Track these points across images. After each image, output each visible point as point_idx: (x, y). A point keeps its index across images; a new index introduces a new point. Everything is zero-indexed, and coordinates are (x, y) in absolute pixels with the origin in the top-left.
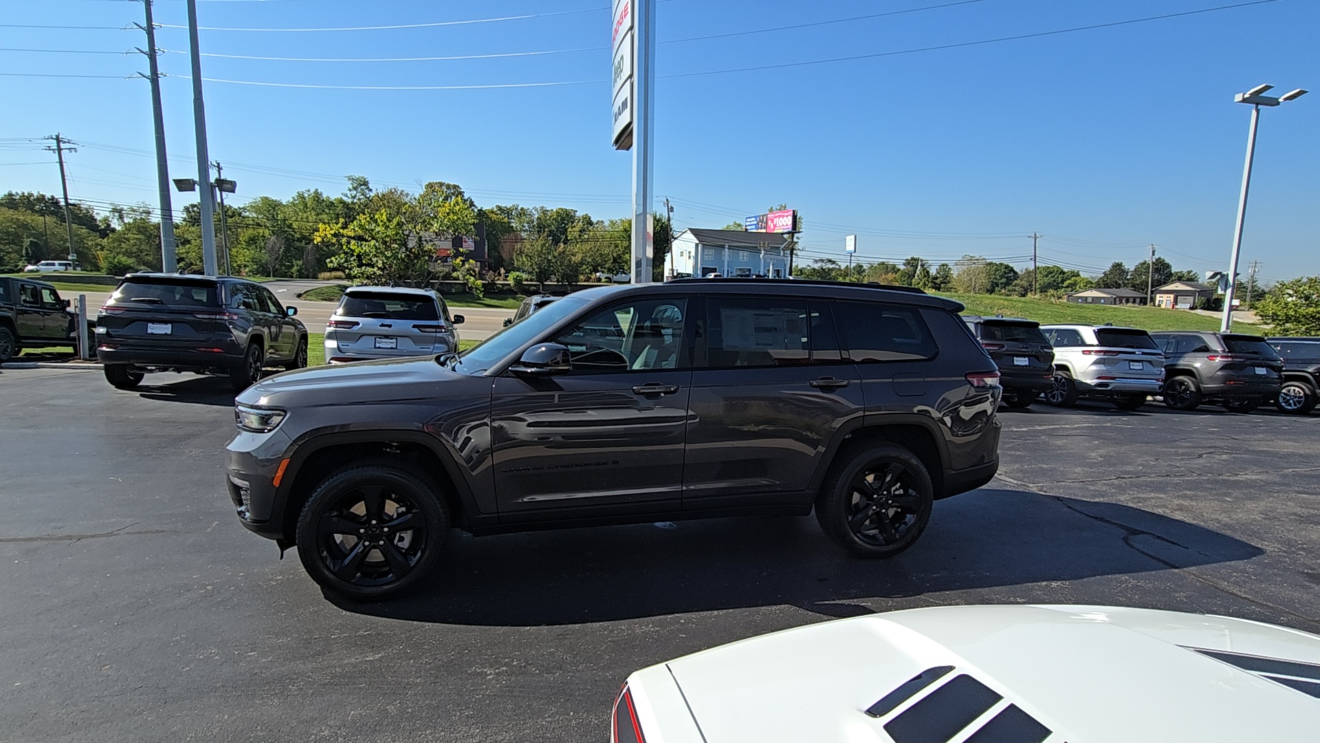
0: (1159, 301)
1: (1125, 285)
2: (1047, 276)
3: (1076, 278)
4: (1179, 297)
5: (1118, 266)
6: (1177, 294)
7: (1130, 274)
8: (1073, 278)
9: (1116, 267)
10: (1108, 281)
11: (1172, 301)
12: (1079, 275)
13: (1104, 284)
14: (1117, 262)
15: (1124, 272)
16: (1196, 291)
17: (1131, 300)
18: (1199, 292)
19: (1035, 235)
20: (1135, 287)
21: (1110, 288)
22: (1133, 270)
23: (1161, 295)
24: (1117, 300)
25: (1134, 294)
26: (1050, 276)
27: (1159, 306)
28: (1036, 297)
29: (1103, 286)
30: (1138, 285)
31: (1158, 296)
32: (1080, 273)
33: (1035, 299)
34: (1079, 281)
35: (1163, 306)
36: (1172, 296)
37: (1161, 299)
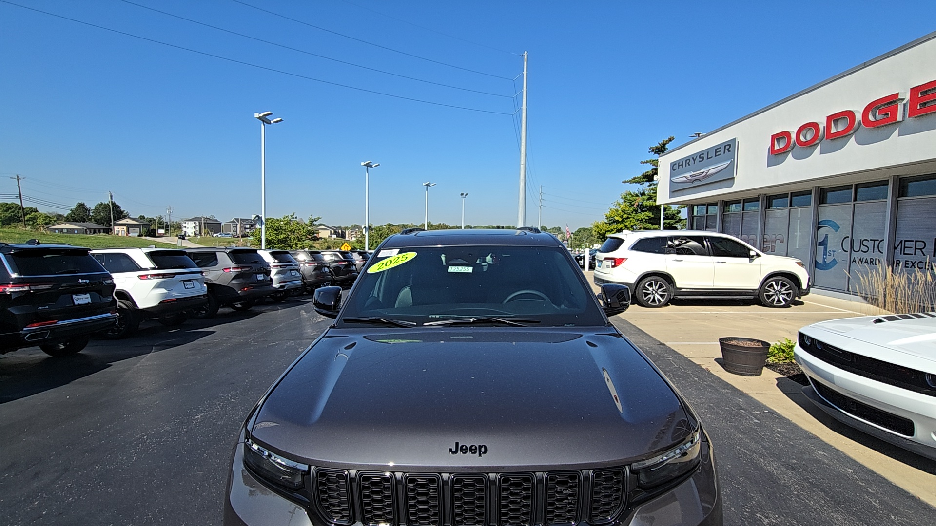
0: (117, 231)
1: (90, 220)
2: (7, 211)
3: (36, 214)
4: (130, 229)
5: (81, 206)
6: (129, 226)
7: (91, 212)
8: (33, 213)
9: (80, 206)
10: (75, 216)
11: (126, 231)
12: (37, 211)
13: (72, 218)
14: (80, 202)
15: (87, 210)
16: (140, 224)
17: (97, 231)
18: (142, 225)
19: (18, 177)
20: (97, 221)
21: (78, 222)
22: (94, 208)
23: (118, 227)
24: (88, 230)
25: (97, 226)
26: (10, 211)
27: (118, 234)
28: (27, 229)
29: (71, 220)
30: (99, 219)
31: (115, 227)
32: (38, 209)
33: (26, 230)
34: (38, 215)
35: (120, 234)
36: (125, 228)
37: (118, 230)
